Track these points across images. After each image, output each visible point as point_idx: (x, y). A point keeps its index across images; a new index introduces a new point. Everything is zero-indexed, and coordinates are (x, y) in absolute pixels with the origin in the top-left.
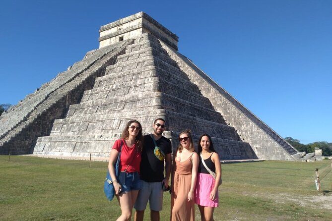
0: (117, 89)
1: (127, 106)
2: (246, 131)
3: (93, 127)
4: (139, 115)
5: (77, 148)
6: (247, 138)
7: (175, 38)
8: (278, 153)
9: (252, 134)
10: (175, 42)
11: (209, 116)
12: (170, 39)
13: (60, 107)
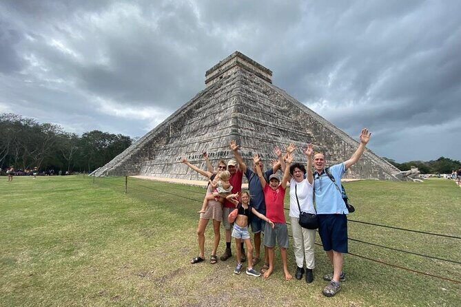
0: (206, 117)
1: (210, 130)
2: (338, 151)
3: (181, 151)
4: (214, 136)
5: (165, 170)
6: (339, 157)
7: (268, 72)
8: (375, 172)
9: (345, 152)
10: (269, 77)
11: (297, 137)
12: (264, 74)
13: (164, 137)
